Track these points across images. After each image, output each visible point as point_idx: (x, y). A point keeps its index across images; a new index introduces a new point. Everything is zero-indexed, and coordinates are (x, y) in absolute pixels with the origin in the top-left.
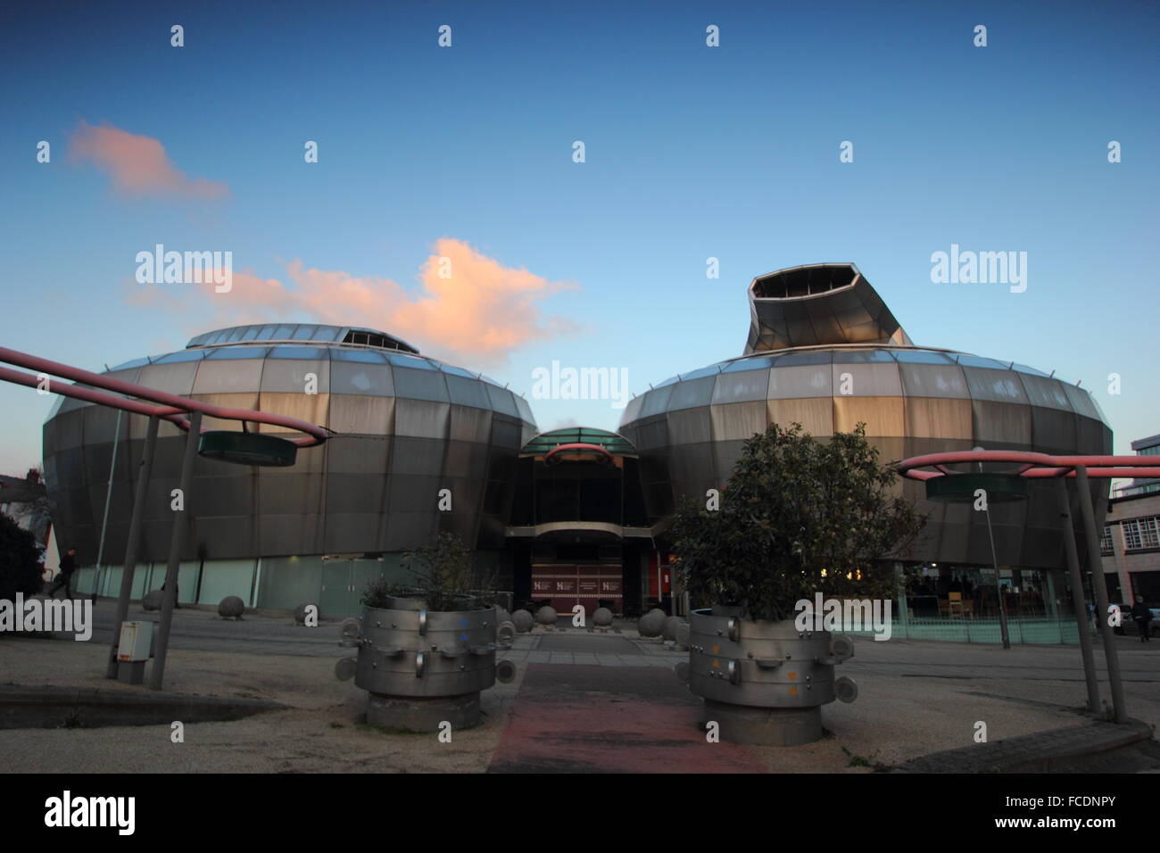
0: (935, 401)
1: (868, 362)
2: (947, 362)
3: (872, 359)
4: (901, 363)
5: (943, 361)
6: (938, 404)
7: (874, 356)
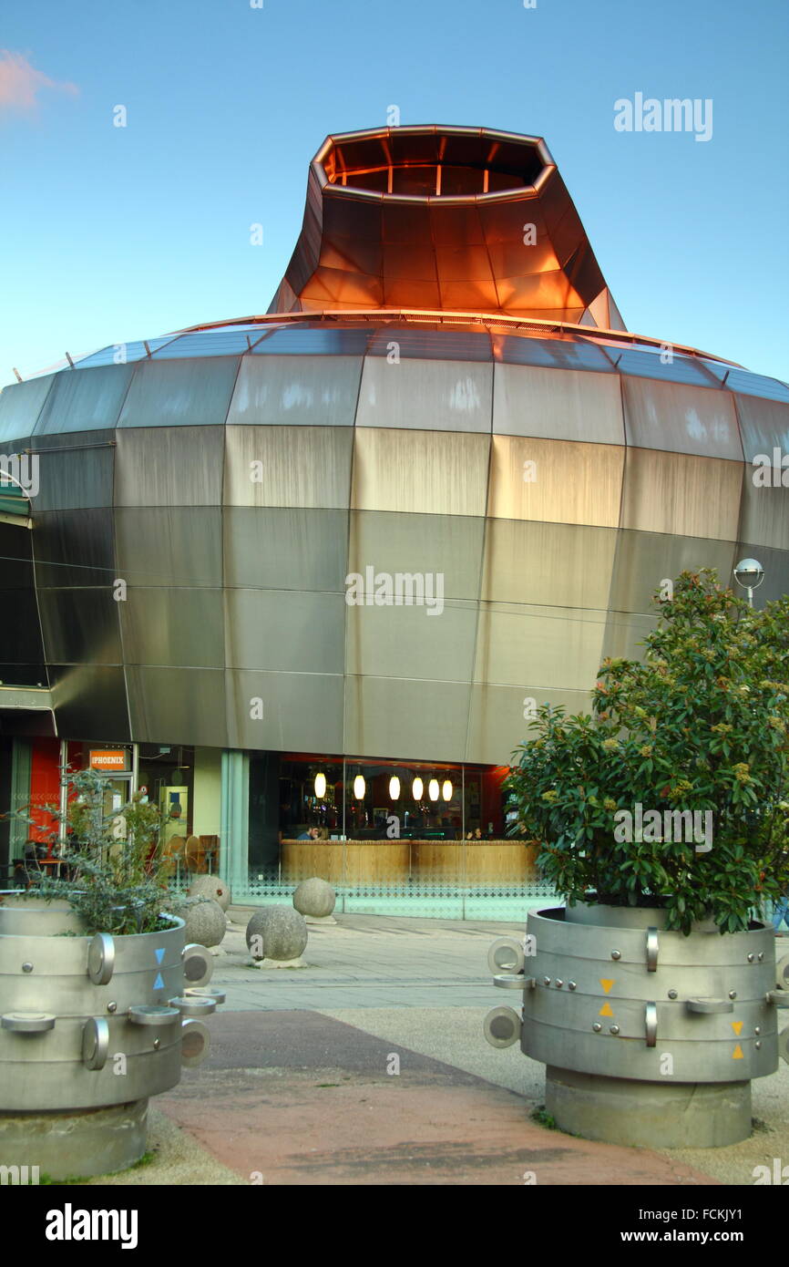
0: (682, 459)
1: (563, 365)
2: (704, 381)
3: (571, 360)
4: (626, 374)
5: (697, 378)
6: (686, 466)
7: (574, 354)
